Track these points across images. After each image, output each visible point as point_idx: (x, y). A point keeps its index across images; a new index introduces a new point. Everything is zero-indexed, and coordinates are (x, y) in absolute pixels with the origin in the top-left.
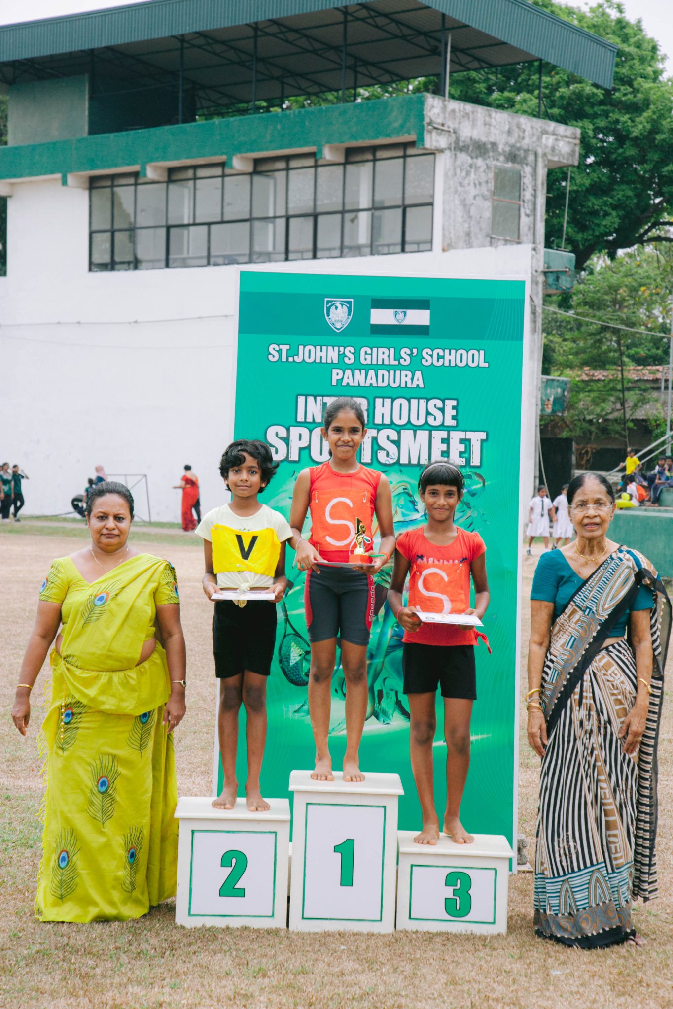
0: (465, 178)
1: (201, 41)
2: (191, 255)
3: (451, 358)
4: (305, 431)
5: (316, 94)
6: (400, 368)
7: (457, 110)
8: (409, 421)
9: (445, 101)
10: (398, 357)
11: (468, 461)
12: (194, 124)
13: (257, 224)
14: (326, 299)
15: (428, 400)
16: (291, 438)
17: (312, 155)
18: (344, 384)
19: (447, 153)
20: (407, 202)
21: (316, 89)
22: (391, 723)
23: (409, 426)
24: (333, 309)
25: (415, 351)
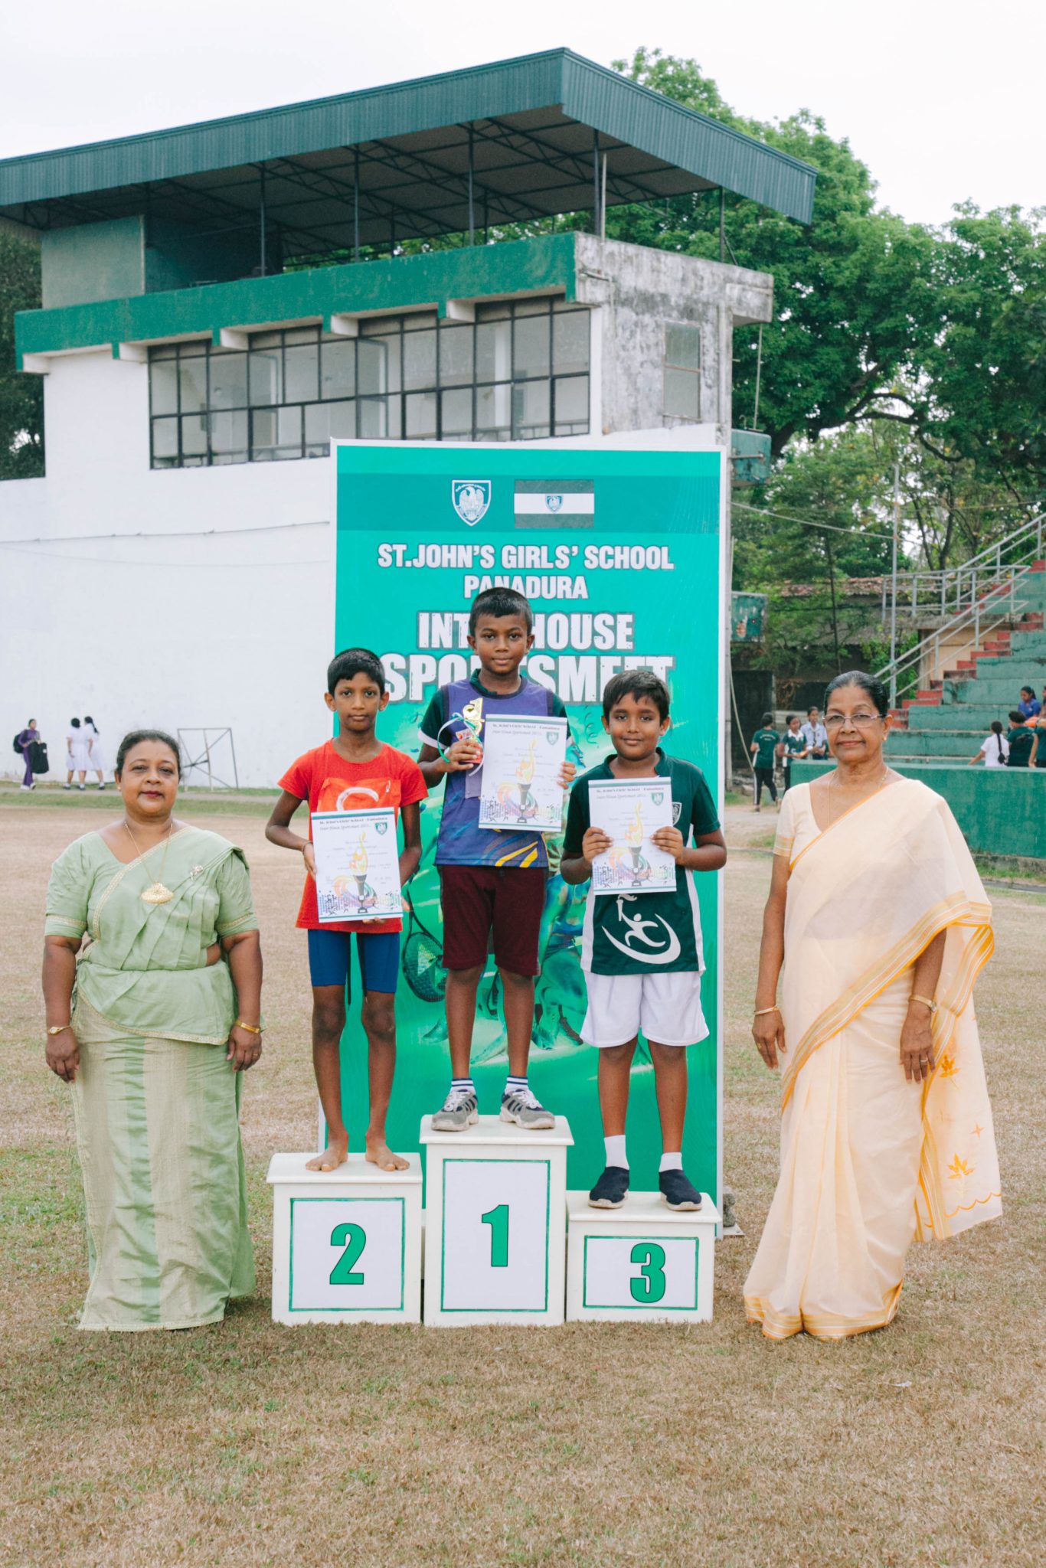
0: (629, 340)
1: (287, 169)
2: (281, 443)
3: (624, 557)
4: (429, 661)
5: (436, 235)
6: (556, 572)
7: (616, 253)
8: (570, 645)
9: (600, 241)
10: (553, 558)
12: (281, 275)
13: (365, 403)
14: (454, 482)
15: (594, 615)
16: (412, 670)
17: (433, 313)
19: (606, 307)
20: (556, 372)
21: (435, 228)
22: (554, 1048)
23: (570, 651)
24: (463, 495)
25: (575, 549)
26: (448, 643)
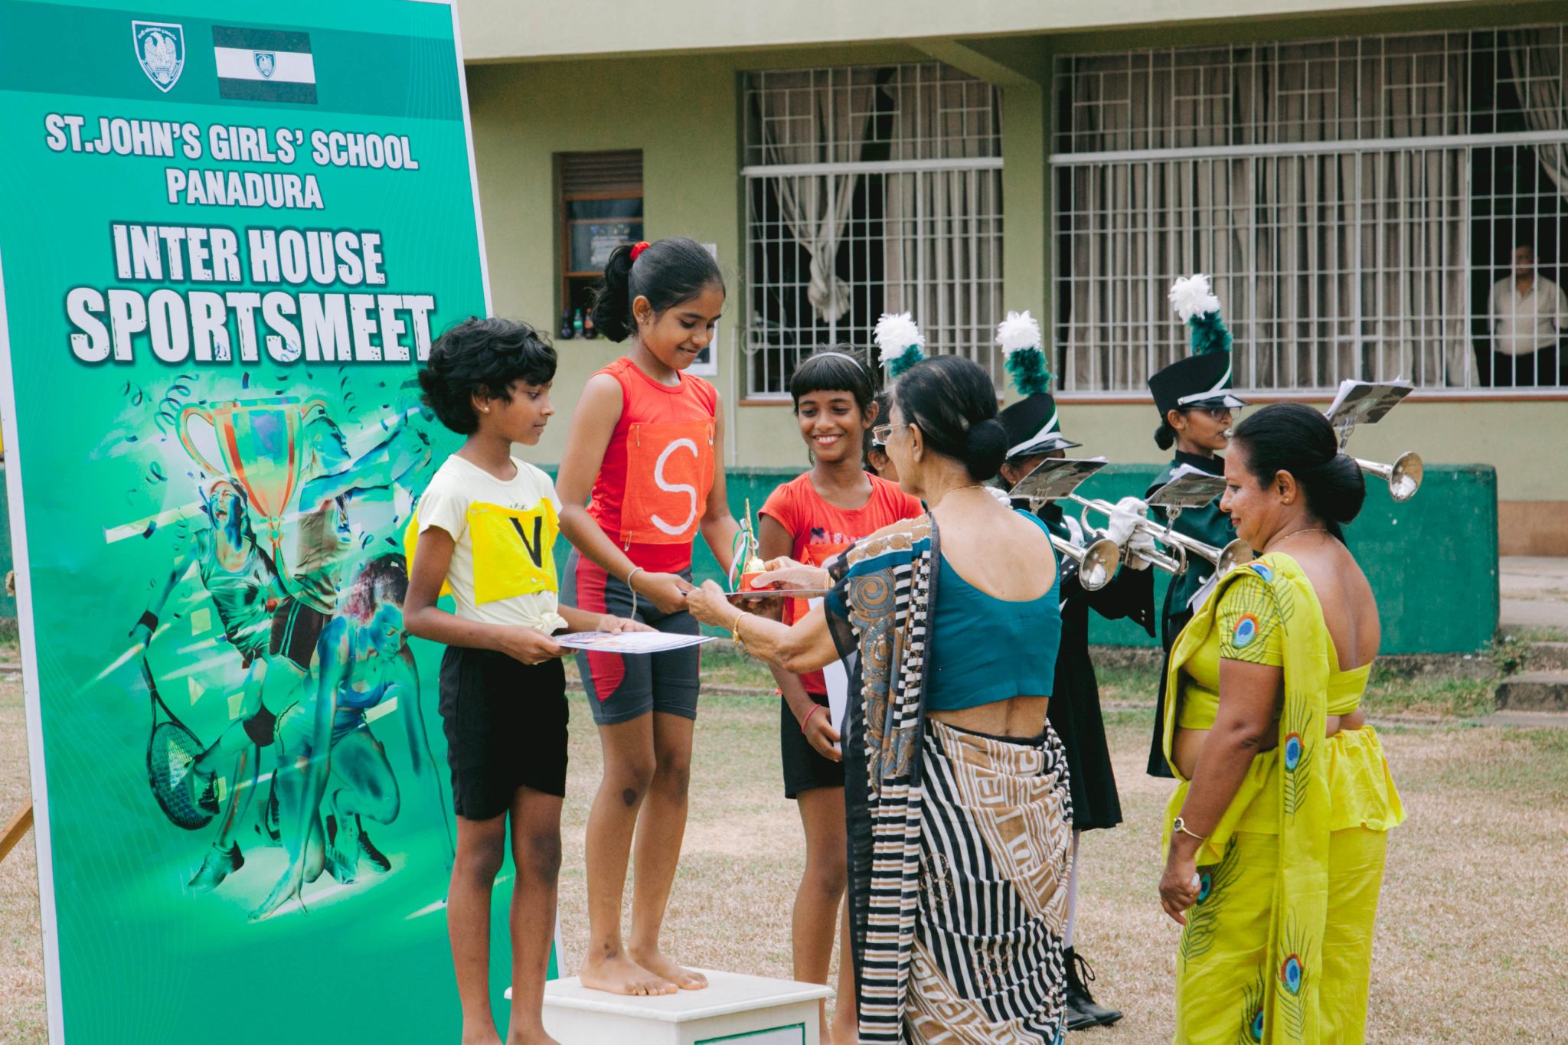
3: (360, 149)
4: (135, 299)
6: (276, 168)
8: (310, 277)
10: (274, 148)
11: (413, 352)
14: (134, 23)
15: (335, 234)
16: (113, 314)
18: (191, 200)
22: (356, 879)
23: (310, 286)
24: (148, 43)
25: (299, 134)
26: (157, 273)
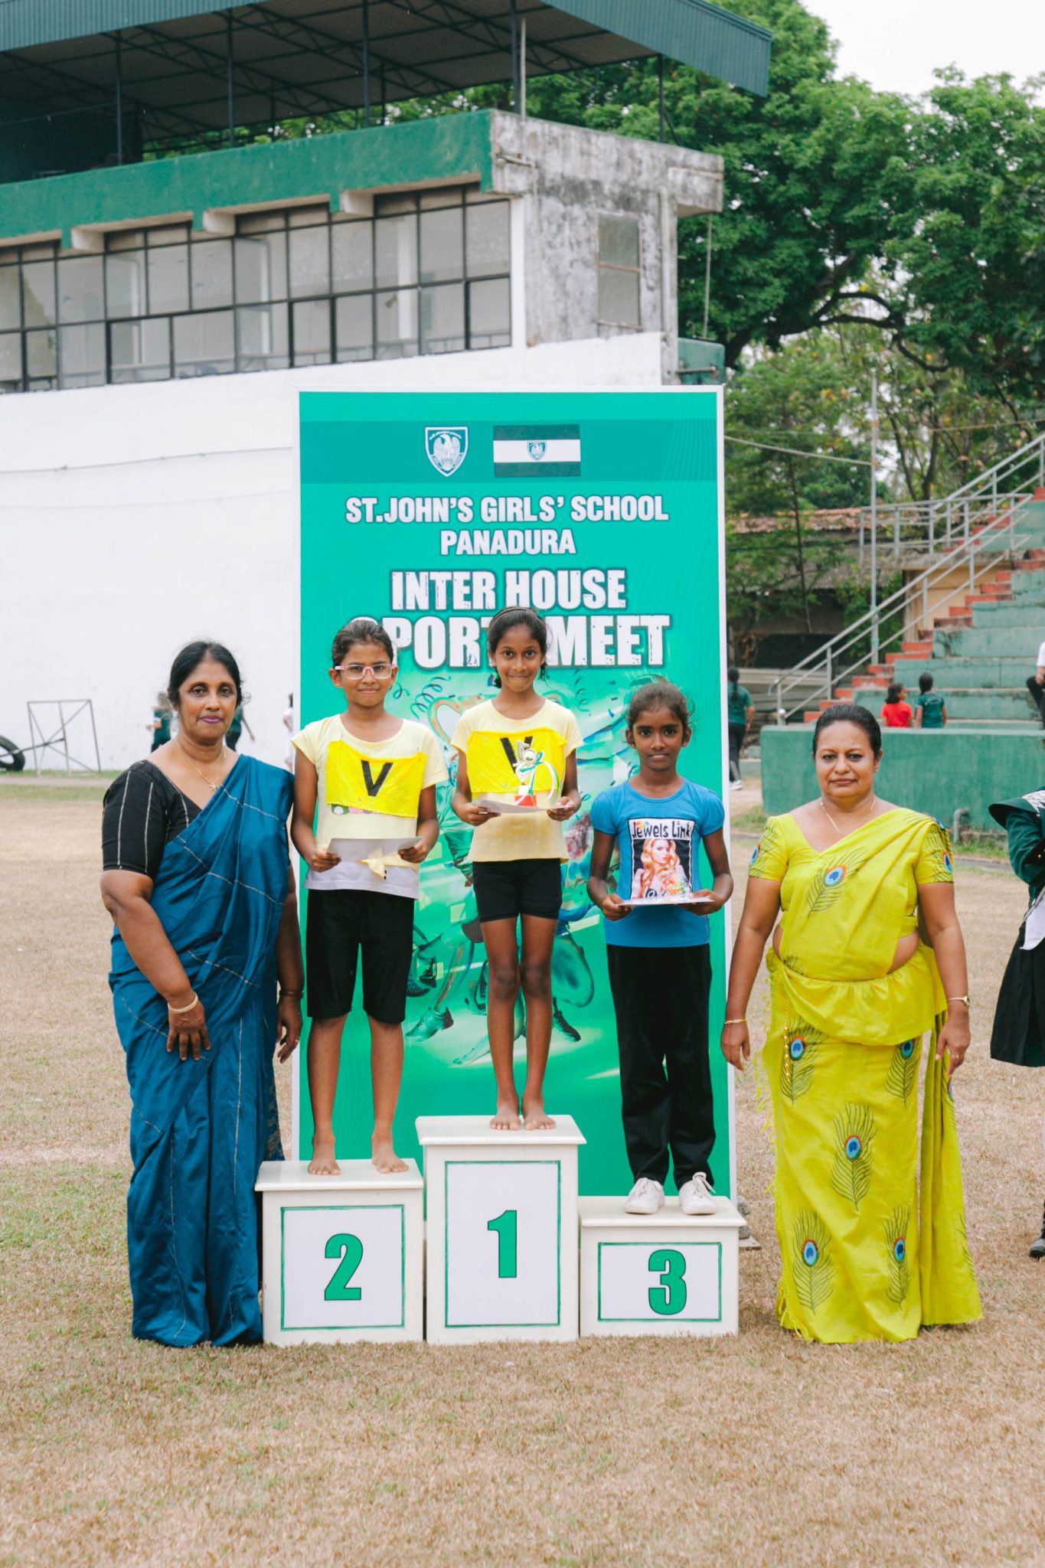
0: (555, 236)
1: (147, 39)
2: (145, 362)
3: (615, 508)
4: (404, 624)
5: (324, 114)
6: (540, 525)
7: (539, 134)
8: (557, 604)
9: (519, 120)
10: (536, 510)
11: (645, 658)
12: (140, 164)
13: (244, 313)
14: (427, 429)
15: (583, 571)
17: (324, 206)
18: (459, 552)
19: (528, 197)
20: (471, 274)
21: (322, 106)
23: (557, 610)
24: (438, 443)
25: (561, 500)
26: (424, 605)
